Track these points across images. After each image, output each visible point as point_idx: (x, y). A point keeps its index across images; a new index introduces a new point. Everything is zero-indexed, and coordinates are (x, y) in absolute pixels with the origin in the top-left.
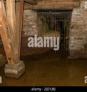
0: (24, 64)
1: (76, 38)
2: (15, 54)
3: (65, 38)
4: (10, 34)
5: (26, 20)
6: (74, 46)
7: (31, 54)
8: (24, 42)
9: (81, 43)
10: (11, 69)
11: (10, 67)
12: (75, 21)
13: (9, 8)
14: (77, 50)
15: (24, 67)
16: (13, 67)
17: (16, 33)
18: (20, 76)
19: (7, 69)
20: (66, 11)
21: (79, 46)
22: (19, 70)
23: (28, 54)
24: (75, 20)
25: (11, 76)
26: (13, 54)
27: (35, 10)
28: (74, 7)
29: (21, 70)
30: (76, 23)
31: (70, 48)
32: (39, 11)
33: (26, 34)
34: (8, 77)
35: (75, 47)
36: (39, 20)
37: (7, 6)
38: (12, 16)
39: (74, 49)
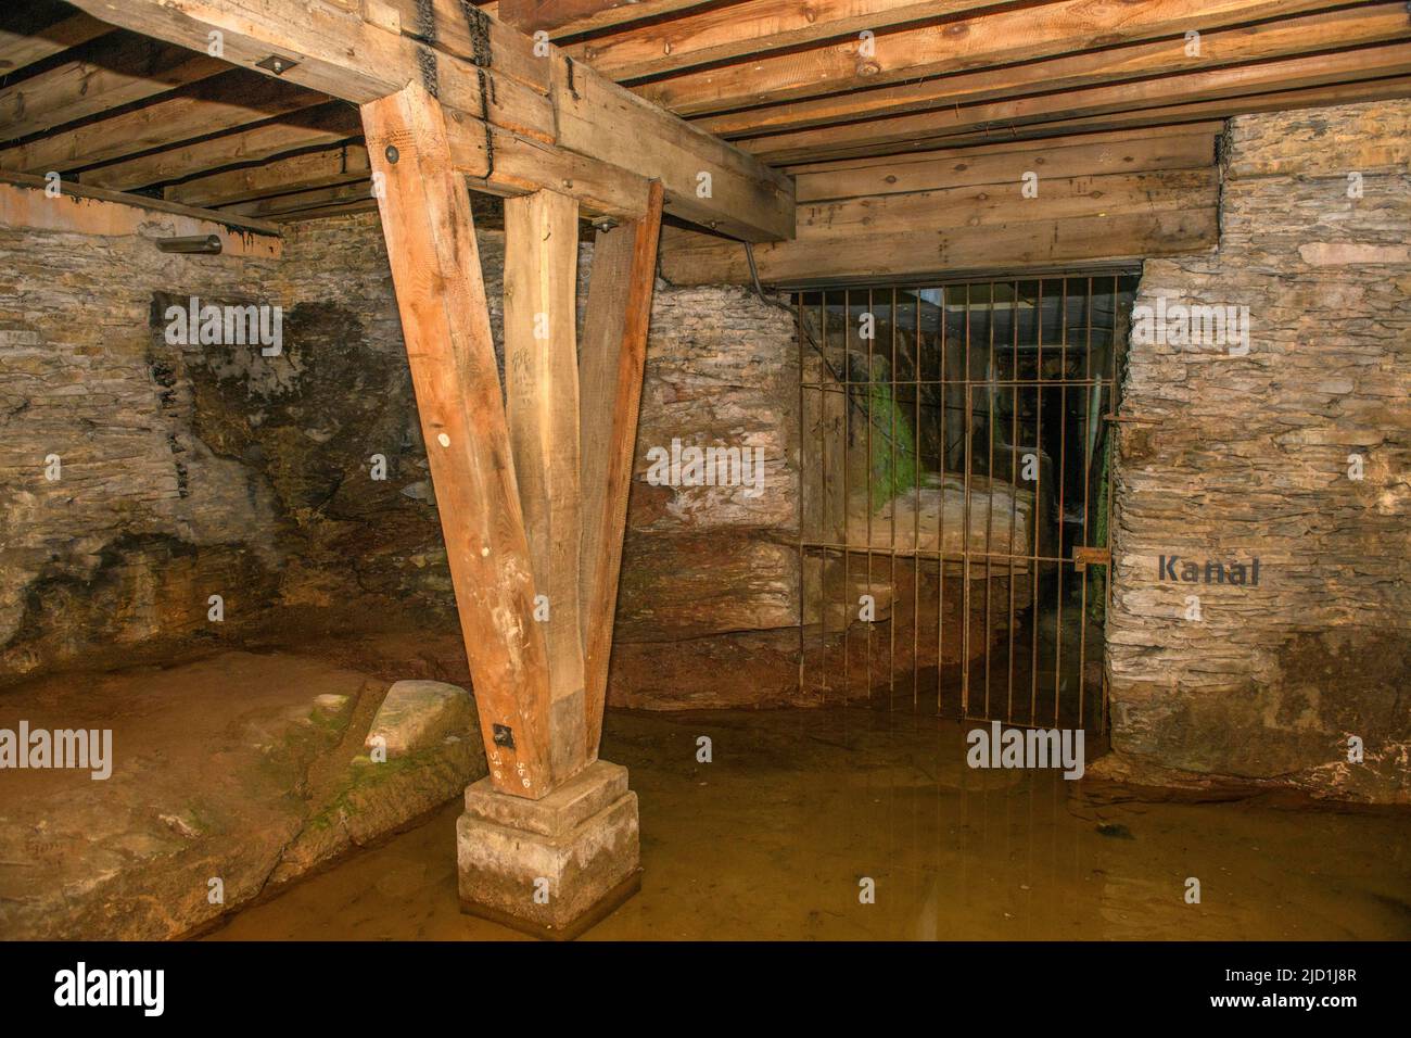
0: (633, 796)
1: (1178, 569)
2: (554, 698)
3: (1067, 553)
4: (517, 511)
5: (692, 384)
6: (1157, 649)
7: (719, 703)
8: (664, 581)
9: (1234, 614)
10: (509, 838)
11: (506, 811)
12: (1167, 391)
13: (529, 283)
14: (1194, 692)
15: (634, 824)
16: (532, 813)
17: (575, 507)
18: (582, 913)
19: (477, 831)
20: (1078, 286)
21: (1222, 653)
22: (584, 857)
23: (698, 700)
24: (1164, 380)
25: (508, 899)
26: (534, 696)
27: (769, 290)
28: (1151, 244)
29: (604, 852)
30: (1178, 404)
31: (1116, 666)
32: (812, 299)
33: (688, 511)
34: (483, 905)
35: (1167, 655)
36: (810, 377)
37: (513, 275)
38: (545, 355)
39: (1161, 678)
